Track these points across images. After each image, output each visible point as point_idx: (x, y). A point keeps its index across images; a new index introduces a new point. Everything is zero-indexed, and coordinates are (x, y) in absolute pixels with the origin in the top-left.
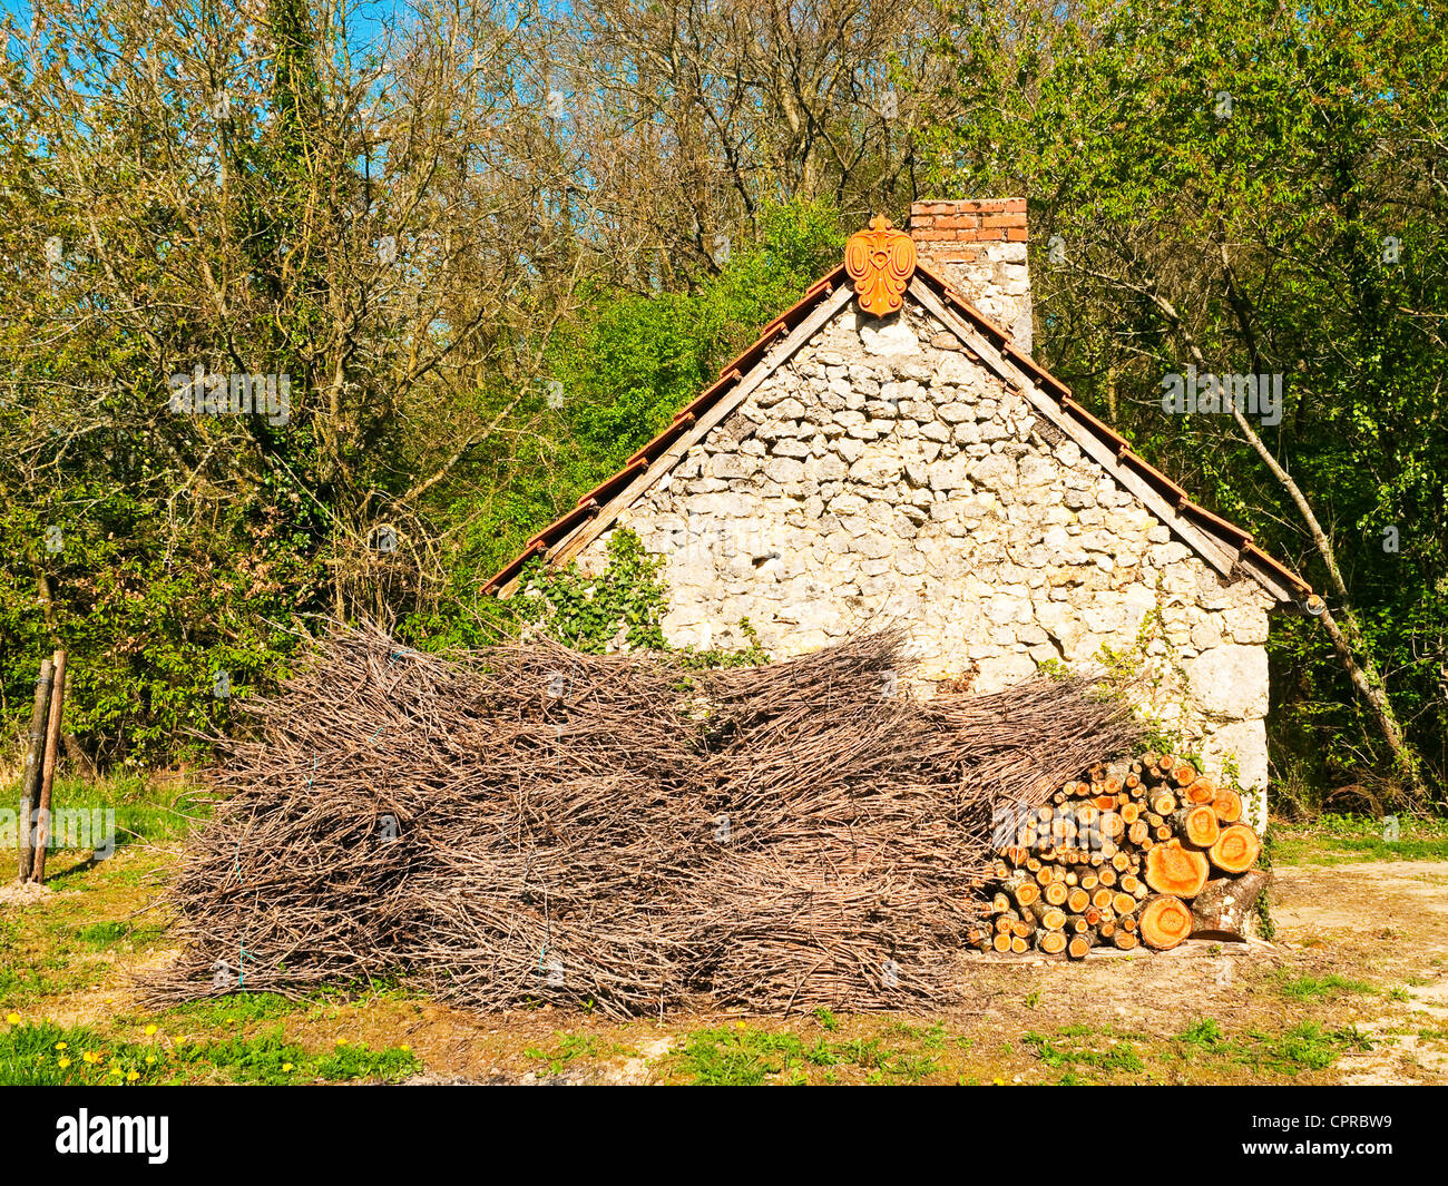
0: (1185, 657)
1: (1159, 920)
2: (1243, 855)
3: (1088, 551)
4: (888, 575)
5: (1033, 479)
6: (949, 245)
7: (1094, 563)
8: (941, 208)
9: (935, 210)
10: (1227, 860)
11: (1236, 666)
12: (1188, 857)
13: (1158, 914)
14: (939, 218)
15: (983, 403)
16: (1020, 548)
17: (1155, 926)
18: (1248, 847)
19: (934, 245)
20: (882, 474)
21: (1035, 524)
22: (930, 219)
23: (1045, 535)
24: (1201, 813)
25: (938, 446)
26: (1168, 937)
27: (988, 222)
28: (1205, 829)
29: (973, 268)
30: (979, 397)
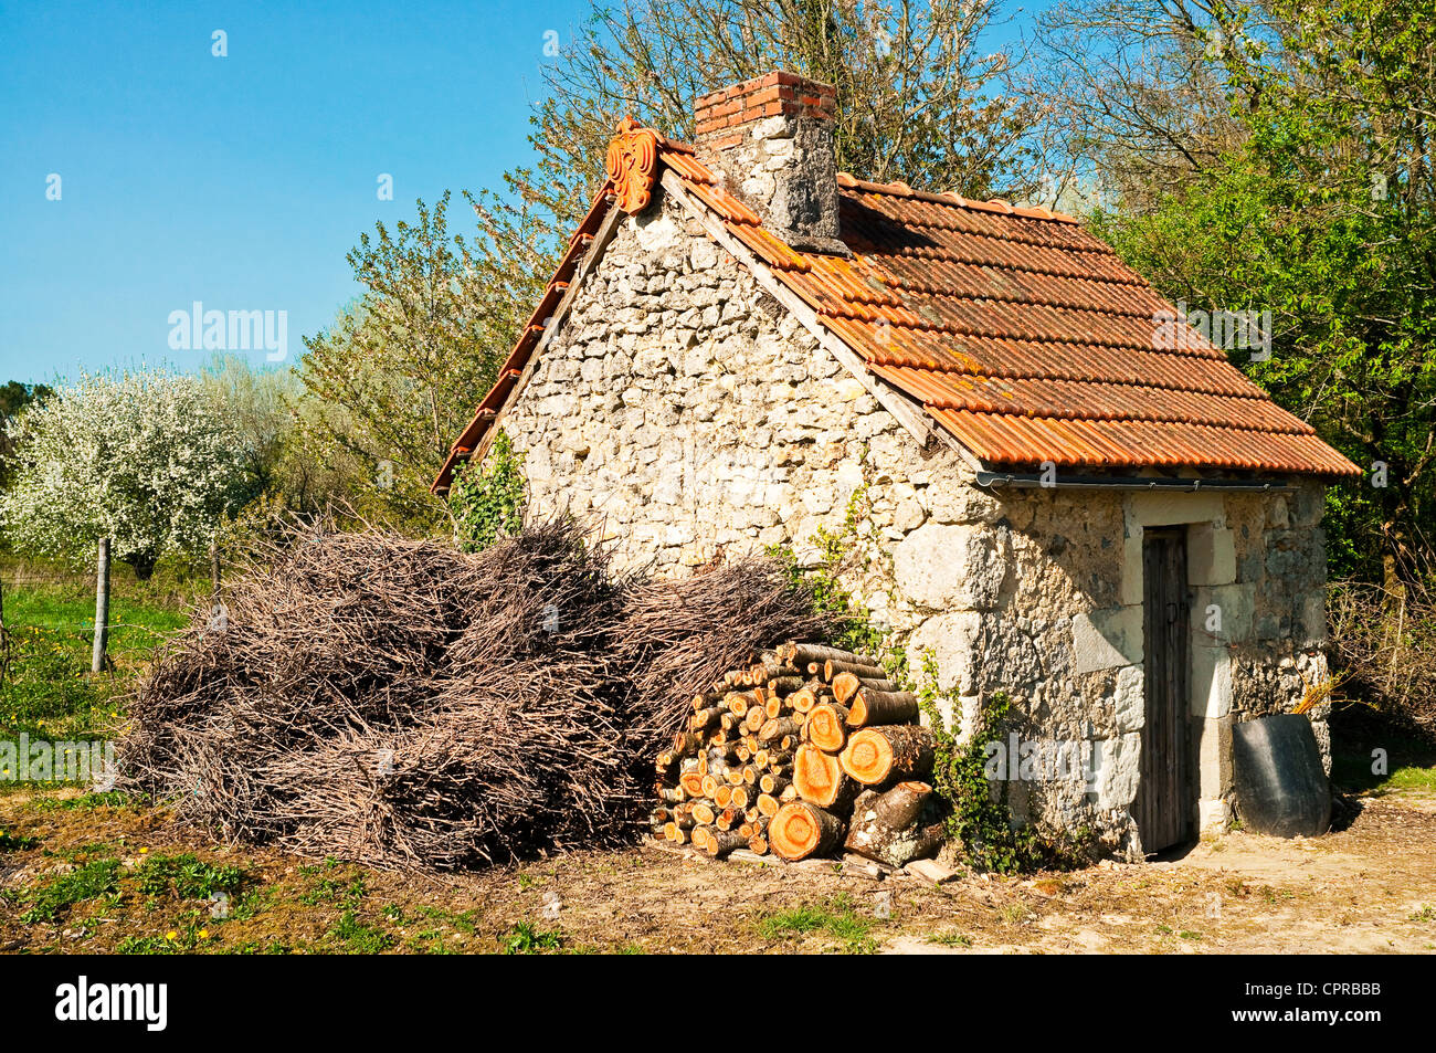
0: (892, 540)
1: (787, 827)
2: (874, 764)
3: (805, 427)
4: (657, 463)
5: (760, 356)
6: (722, 132)
7: (813, 441)
8: (716, 98)
9: (711, 101)
10: (858, 768)
11: (935, 549)
12: (824, 761)
13: (786, 820)
14: (715, 108)
15: (723, 283)
16: (750, 429)
17: (782, 833)
18: (881, 757)
19: (712, 136)
20: (650, 365)
21: (761, 403)
22: (708, 111)
23: (768, 413)
24: (822, 712)
25: (690, 332)
26: (795, 848)
27: (751, 101)
28: (827, 730)
29: (742, 150)
30: (719, 279)
